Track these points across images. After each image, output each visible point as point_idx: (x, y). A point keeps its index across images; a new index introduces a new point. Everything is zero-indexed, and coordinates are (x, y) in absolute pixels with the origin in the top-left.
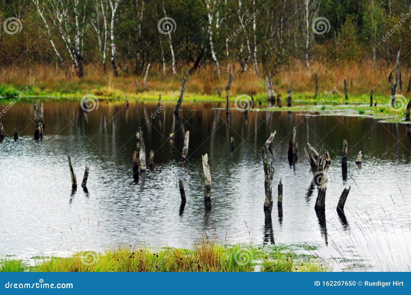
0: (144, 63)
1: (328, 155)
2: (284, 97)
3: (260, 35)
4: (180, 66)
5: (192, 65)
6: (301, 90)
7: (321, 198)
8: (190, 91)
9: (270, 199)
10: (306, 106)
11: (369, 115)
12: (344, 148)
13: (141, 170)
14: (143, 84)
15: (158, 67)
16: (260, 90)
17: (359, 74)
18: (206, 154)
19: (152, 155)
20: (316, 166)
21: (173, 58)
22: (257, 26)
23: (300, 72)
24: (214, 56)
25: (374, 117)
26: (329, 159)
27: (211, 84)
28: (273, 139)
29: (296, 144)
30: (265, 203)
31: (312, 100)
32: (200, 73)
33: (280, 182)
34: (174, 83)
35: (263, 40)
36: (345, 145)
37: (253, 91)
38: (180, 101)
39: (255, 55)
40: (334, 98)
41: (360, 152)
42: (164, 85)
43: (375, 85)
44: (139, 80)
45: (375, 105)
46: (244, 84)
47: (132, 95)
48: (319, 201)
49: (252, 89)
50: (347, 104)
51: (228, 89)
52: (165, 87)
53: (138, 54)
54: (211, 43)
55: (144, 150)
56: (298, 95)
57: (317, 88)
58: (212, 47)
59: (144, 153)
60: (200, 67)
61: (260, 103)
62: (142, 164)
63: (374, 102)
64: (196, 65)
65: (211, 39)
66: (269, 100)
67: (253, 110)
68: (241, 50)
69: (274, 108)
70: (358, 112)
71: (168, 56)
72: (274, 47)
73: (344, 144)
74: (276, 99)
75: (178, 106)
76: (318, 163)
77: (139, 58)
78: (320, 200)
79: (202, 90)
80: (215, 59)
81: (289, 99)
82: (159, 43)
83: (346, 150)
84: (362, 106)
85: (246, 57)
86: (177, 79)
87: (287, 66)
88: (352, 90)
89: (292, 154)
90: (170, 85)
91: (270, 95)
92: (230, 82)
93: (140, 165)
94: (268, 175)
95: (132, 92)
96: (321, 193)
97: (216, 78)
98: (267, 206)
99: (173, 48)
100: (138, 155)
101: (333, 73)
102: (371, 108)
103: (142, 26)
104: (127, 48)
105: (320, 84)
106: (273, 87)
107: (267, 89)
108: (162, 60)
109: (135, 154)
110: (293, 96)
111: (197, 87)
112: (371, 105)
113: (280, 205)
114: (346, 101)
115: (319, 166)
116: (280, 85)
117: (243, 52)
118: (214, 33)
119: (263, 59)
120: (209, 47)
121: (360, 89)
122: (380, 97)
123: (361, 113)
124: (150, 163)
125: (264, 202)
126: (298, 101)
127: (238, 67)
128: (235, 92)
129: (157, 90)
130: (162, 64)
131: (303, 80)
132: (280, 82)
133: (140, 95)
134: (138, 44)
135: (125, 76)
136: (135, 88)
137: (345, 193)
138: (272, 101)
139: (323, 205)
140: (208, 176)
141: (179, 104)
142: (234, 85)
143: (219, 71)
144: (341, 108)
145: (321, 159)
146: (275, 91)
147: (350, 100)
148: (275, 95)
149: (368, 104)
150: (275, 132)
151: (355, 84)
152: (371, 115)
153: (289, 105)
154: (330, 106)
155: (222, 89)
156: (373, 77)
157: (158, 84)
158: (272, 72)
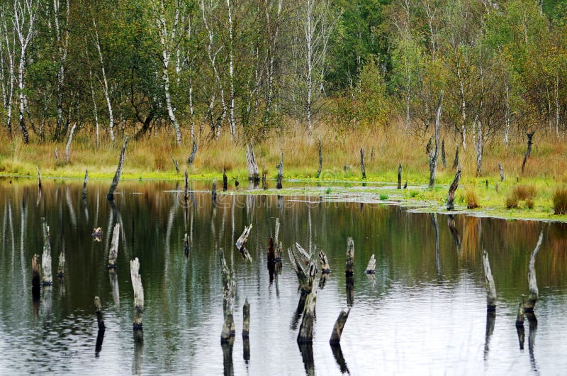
0: (68, 123)
1: (326, 261)
2: (273, 174)
3: (239, 84)
4: (122, 129)
5: (139, 126)
6: (297, 164)
7: (307, 326)
8: (134, 166)
9: (230, 327)
10: (303, 188)
11: (395, 201)
12: (348, 250)
13: (44, 282)
14: (64, 155)
15: (89, 130)
16: (238, 164)
17: (383, 142)
18: (137, 259)
19: (62, 259)
20: (305, 277)
21: (111, 117)
22: (235, 70)
23: (298, 138)
24: (171, 114)
25: (402, 205)
26: (327, 267)
27: (165, 154)
28: (247, 236)
29: (279, 243)
30: (223, 332)
31: (314, 180)
32: (152, 139)
33: (246, 302)
34: (112, 152)
35: (243, 91)
36: (351, 246)
37: (227, 166)
38: (116, 179)
39: (232, 113)
40: (346, 177)
41: (373, 256)
42: (97, 156)
43: (407, 158)
44: (59, 149)
45: (405, 187)
46: (214, 155)
47: (48, 171)
48: (303, 330)
49: (225, 163)
50: (364, 185)
51: (190, 161)
52: (99, 159)
53: (60, 111)
54: (167, 95)
55: (50, 252)
56: (293, 171)
57: (321, 162)
58: (168, 100)
59: (49, 256)
60: (150, 129)
61: (237, 184)
62: (46, 273)
63: (403, 182)
64: (145, 127)
65: (167, 89)
66: (250, 179)
67: (226, 193)
68: (212, 105)
69: (258, 191)
70: (378, 197)
71: (103, 113)
72: (260, 100)
73: (349, 244)
74: (261, 177)
75: (113, 187)
76: (308, 273)
77: (60, 117)
78: (305, 327)
79: (153, 164)
80: (173, 119)
81: (280, 177)
82: (90, 95)
83: (352, 253)
84: (386, 188)
85: (218, 116)
86: (115, 147)
87: (279, 130)
88: (373, 165)
89: (274, 260)
90: (105, 156)
91: (252, 172)
92: (194, 151)
93: (43, 275)
94: (228, 290)
95: (48, 166)
96: (307, 318)
97: (175, 146)
98: (225, 337)
99: (111, 102)
100: (40, 261)
101: (347, 139)
102: (399, 190)
103: (65, 70)
104: (43, 101)
105: (325, 156)
106: (257, 160)
107: (248, 163)
108: (94, 120)
109: (35, 259)
110: (285, 173)
111: (145, 159)
112: (399, 188)
113: (246, 336)
114: (364, 181)
115: (308, 276)
116: (268, 156)
117: (214, 109)
118: (172, 80)
119: (245, 119)
120: (164, 100)
121: (383, 164)
122: (413, 176)
123: (383, 198)
124: (59, 272)
125: (221, 332)
126: (293, 180)
127: (207, 129)
128: (201, 166)
129: (85, 163)
130: (95, 126)
131: (302, 150)
132: (269, 153)
133: (60, 170)
134: (60, 95)
135: (40, 143)
136: (52, 161)
137: (343, 318)
138: (255, 180)
139: (309, 336)
140: (138, 292)
141: (115, 184)
142: (200, 156)
143: (179, 135)
144: (354, 191)
145: (312, 266)
146: (259, 165)
147: (369, 181)
148: (259, 171)
149: (395, 185)
150: (251, 227)
151: (377, 155)
152: (399, 201)
153: (279, 186)
154: (339, 188)
155: (181, 163)
156: (404, 145)
157: (87, 154)
158: (256, 138)
